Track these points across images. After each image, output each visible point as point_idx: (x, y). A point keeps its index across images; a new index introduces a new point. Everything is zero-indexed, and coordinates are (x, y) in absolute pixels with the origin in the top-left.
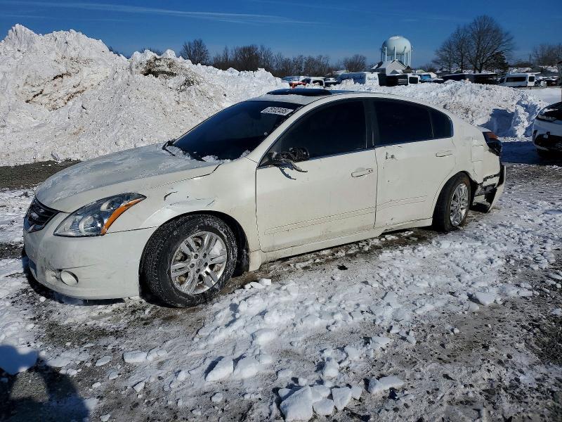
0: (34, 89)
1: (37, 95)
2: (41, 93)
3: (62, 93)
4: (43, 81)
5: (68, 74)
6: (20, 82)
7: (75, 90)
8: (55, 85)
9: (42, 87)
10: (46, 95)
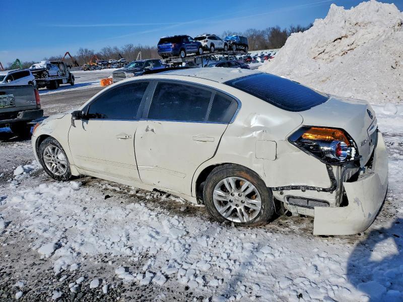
0: (320, 49)
1: (321, 53)
2: (324, 52)
3: (339, 50)
4: (325, 43)
5: (346, 37)
6: (313, 45)
7: (348, 48)
8: (335, 45)
9: (324, 48)
10: (327, 53)
